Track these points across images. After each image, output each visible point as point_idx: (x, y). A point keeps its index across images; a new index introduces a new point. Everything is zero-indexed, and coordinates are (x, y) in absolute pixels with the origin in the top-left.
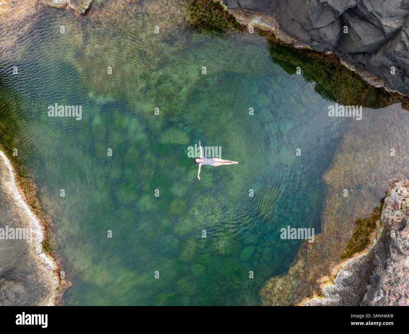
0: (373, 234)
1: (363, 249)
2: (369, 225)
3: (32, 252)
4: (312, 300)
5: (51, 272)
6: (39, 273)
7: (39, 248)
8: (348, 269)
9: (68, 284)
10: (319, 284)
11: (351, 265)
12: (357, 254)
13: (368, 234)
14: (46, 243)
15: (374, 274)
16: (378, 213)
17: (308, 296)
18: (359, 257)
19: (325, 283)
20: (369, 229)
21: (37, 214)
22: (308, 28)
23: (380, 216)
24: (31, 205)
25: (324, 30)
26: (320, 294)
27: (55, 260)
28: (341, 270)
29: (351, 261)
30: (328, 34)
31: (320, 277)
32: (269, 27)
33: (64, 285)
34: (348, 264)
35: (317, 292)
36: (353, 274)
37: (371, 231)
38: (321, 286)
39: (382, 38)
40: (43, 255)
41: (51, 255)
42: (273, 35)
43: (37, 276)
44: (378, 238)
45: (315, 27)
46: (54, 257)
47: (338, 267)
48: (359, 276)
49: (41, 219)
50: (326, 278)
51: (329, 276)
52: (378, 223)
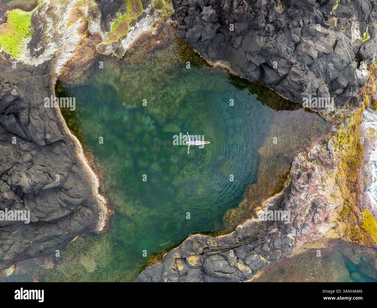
0: (286, 183)
1: (280, 191)
2: (284, 178)
3: (94, 193)
4: (251, 220)
5: (104, 205)
6: (98, 204)
7: (97, 191)
8: (271, 202)
9: (113, 213)
10: (255, 211)
11: (273, 200)
12: (277, 194)
13: (283, 183)
14: (100, 189)
15: (283, 203)
16: (289, 171)
17: (249, 218)
18: (277, 195)
19: (259, 210)
20: (283, 180)
21: (95, 172)
22: (244, 71)
23: (289, 172)
24: (92, 167)
25: (252, 73)
26: (256, 217)
27: (105, 198)
28: (267, 203)
29: (273, 198)
30: (253, 75)
31: (256, 207)
32: (226, 67)
33: (110, 213)
34: (271, 200)
35: (254, 216)
36: (274, 205)
37: (285, 181)
38: (257, 212)
39: (279, 78)
40: (99, 195)
41: (103, 196)
42: (228, 71)
43: (97, 206)
44: (288, 185)
45: (247, 71)
46: (105, 197)
47: (266, 201)
48: (277, 206)
49: (97, 175)
50: (259, 208)
51: (261, 206)
52: (288, 176)
